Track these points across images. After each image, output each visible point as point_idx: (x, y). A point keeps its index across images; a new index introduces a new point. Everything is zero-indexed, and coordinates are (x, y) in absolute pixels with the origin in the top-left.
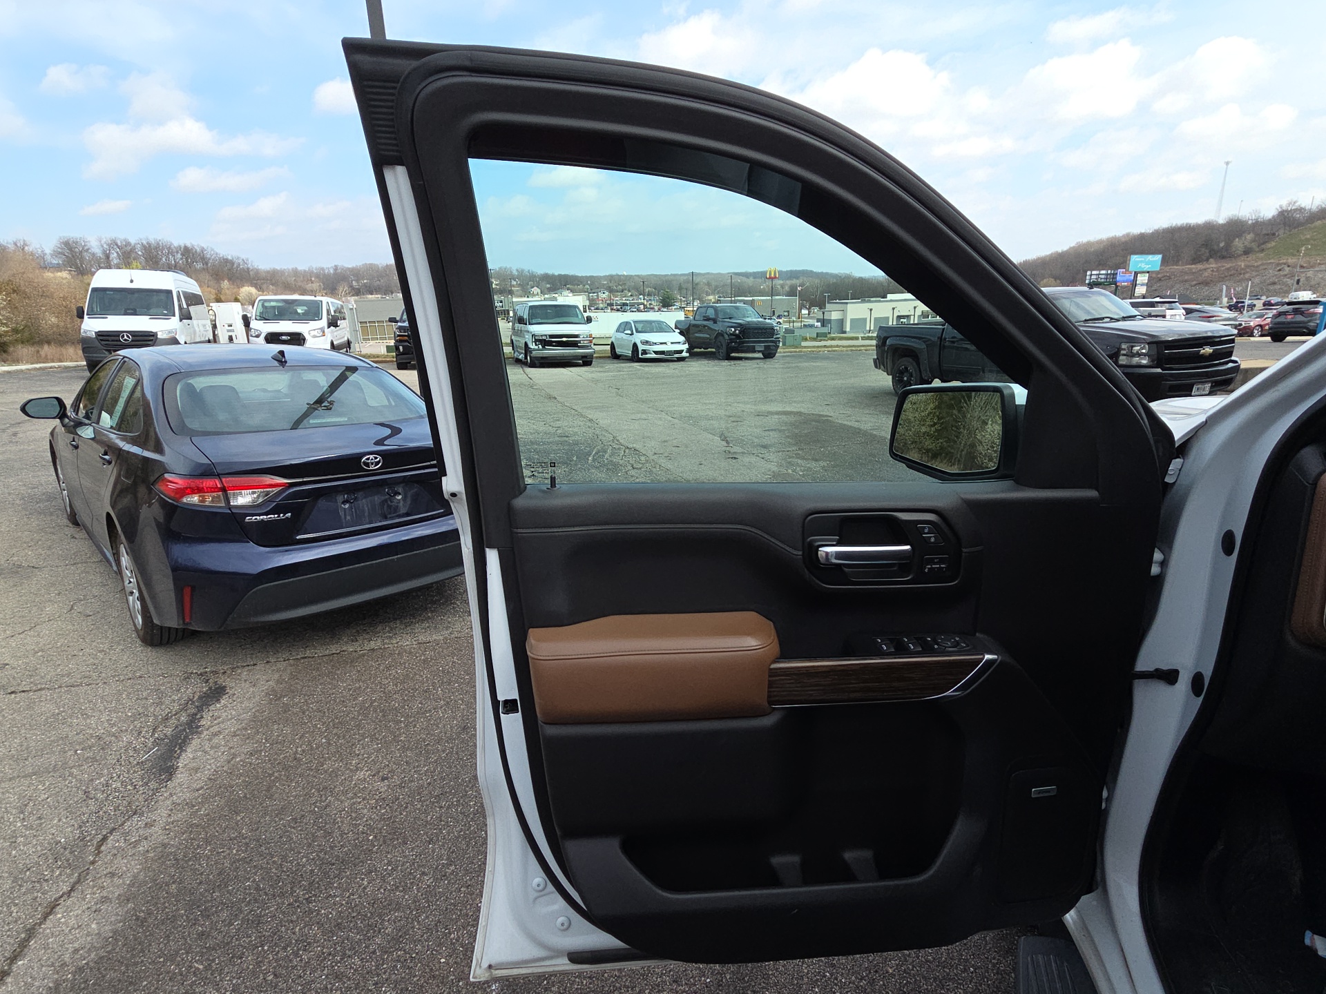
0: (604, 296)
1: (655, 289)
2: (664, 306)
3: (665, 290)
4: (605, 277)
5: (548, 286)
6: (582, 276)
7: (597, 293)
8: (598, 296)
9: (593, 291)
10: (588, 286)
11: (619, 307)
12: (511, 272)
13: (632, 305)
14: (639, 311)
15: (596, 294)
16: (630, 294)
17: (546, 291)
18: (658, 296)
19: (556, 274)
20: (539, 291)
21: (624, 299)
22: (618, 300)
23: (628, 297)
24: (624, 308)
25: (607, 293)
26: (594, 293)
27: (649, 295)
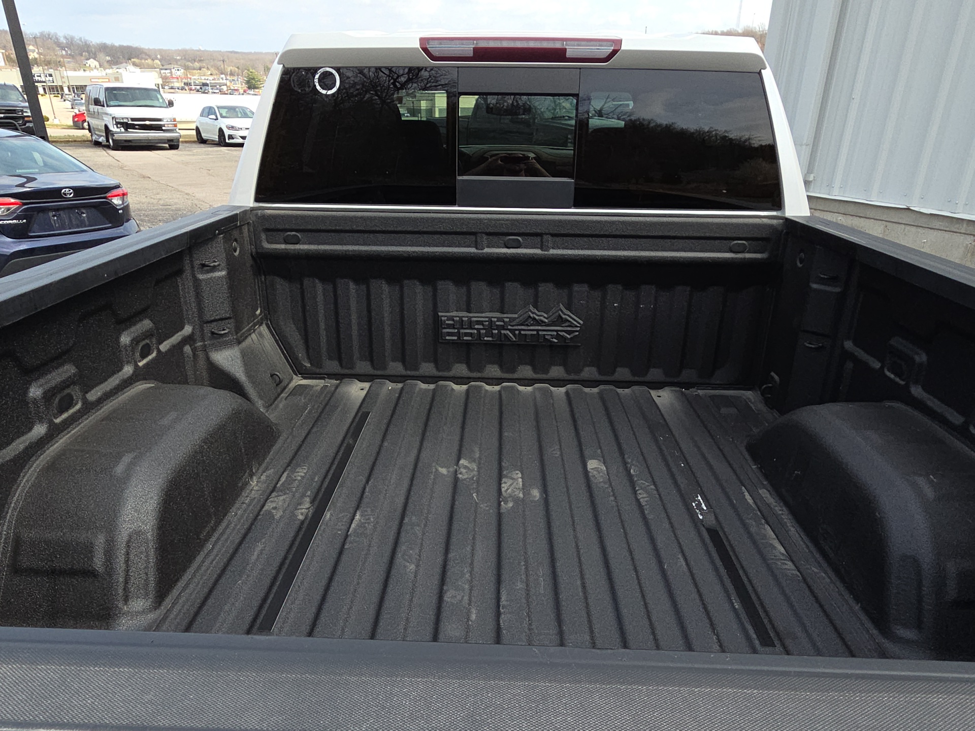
0: (179, 73)
1: (238, 68)
2: (249, 88)
3: (248, 70)
4: (179, 52)
5: (108, 58)
6: (149, 49)
7: (171, 69)
8: (171, 73)
9: (165, 67)
10: (157, 62)
11: (198, 87)
12: (57, 39)
13: (213, 86)
14: (222, 93)
15: (169, 71)
16: (209, 73)
17: (105, 64)
18: (242, 76)
19: (117, 44)
20: (97, 64)
21: (203, 78)
22: (197, 78)
23: (208, 76)
24: (204, 88)
25: (182, 71)
26: (166, 69)
27: (232, 74)
